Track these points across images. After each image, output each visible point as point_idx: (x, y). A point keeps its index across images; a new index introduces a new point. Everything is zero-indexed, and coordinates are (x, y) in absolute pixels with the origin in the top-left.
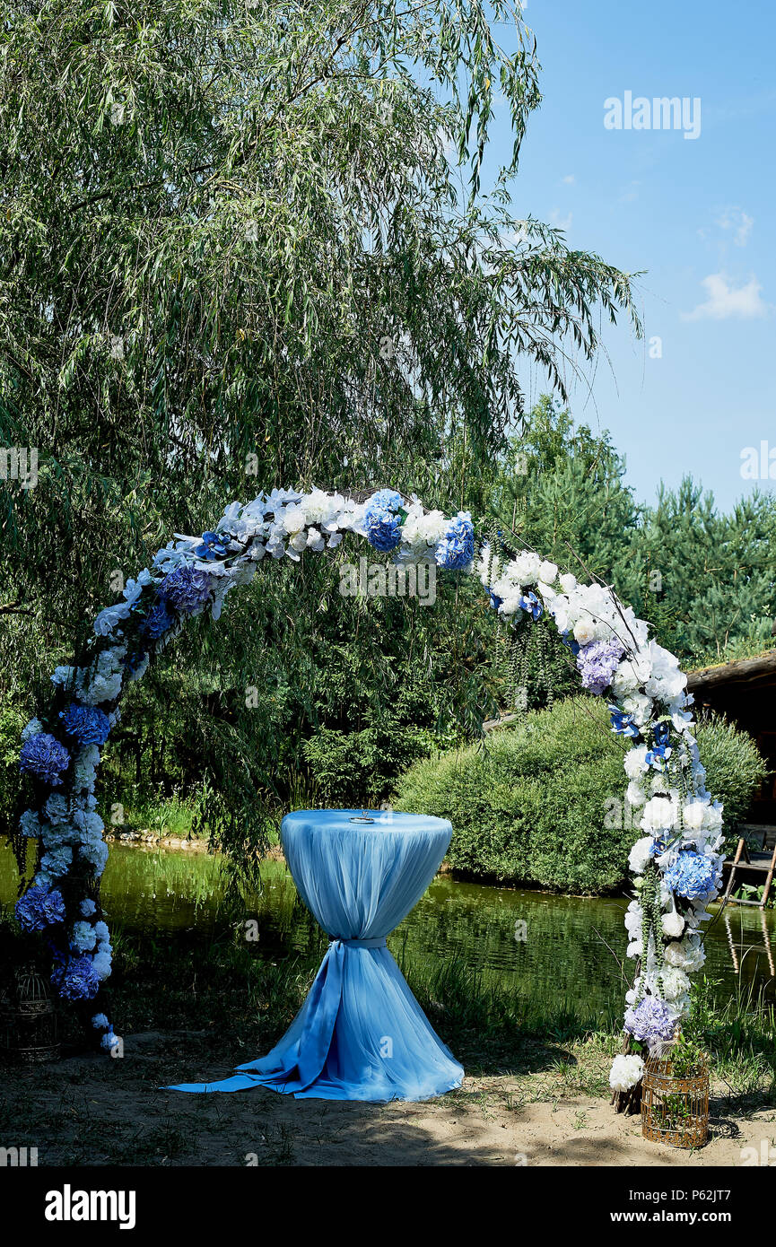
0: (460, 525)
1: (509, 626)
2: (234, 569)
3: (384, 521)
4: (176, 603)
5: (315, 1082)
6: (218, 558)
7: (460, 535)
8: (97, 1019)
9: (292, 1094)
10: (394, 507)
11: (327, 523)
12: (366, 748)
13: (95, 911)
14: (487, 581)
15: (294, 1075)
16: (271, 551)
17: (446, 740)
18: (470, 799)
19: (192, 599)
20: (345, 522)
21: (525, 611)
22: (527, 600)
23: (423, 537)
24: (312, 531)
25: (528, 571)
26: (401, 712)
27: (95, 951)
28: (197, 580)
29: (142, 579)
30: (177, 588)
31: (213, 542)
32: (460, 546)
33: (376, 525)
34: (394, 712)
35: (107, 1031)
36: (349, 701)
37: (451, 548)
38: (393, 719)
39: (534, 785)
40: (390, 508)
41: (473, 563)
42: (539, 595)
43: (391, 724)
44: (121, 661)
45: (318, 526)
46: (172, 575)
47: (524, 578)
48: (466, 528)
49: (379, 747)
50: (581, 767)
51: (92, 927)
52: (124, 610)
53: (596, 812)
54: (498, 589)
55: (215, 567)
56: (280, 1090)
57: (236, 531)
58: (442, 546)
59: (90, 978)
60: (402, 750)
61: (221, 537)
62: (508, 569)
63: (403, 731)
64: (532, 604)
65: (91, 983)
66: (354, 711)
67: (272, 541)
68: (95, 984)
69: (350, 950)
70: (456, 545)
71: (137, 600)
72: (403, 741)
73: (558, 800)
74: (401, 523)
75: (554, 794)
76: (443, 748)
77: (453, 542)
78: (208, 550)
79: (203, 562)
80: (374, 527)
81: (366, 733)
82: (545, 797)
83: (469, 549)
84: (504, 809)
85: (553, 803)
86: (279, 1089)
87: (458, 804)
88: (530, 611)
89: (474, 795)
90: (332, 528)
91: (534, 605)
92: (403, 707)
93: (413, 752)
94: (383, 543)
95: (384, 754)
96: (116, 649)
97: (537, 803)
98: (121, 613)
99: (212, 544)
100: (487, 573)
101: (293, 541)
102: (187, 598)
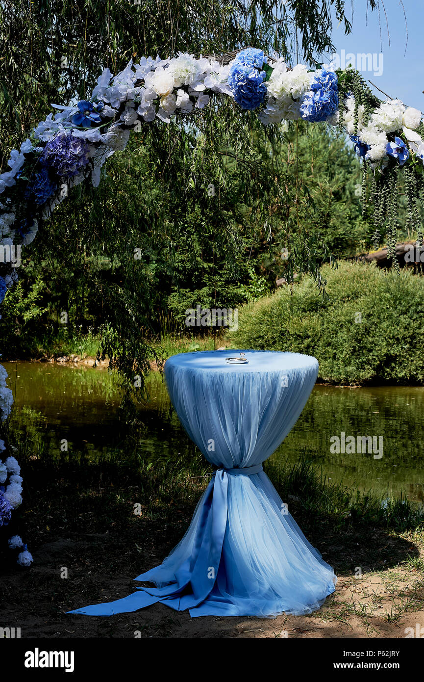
0: (324, 76)
1: (377, 172)
2: (110, 133)
3: (250, 77)
4: (57, 170)
5: (208, 598)
6: (93, 125)
7: (326, 85)
8: (12, 541)
9: (187, 610)
10: (259, 63)
11: (195, 85)
12: (205, 299)
13: (4, 448)
14: (354, 129)
15: (188, 591)
16: (143, 114)
17: (258, 291)
18: (275, 328)
19: (72, 165)
20: (212, 83)
21: (391, 157)
22: (393, 145)
23: (288, 90)
24: (181, 92)
25: (394, 117)
26: (224, 276)
27: (8, 483)
28: (75, 147)
29: (25, 148)
30: (56, 155)
31: (89, 111)
32: (326, 96)
33: (242, 81)
34: (221, 277)
35: (22, 550)
36: (194, 270)
37: (317, 98)
38: (220, 281)
39: (315, 317)
40: (255, 64)
41: (338, 113)
42: (405, 140)
43: (219, 283)
44: (12, 227)
45: (186, 88)
46: (52, 143)
47: (390, 124)
48: (331, 78)
49: (213, 298)
50: (345, 305)
51: (3, 462)
52: (9, 178)
53: (357, 332)
54: (365, 136)
55: (91, 133)
56: (176, 607)
57: (108, 99)
58: (308, 97)
59: (3, 508)
60: (227, 299)
61: (95, 105)
62: (373, 116)
63: (227, 288)
64: (397, 149)
65: (4, 512)
66: (197, 276)
67: (143, 105)
68: (8, 513)
69: (232, 477)
70: (322, 94)
71: (21, 169)
72: (227, 294)
73: (331, 326)
74: (267, 78)
75: (328, 323)
76: (256, 297)
77: (319, 93)
78: (84, 118)
79: (80, 130)
80: (240, 83)
81: (205, 290)
82: (323, 325)
83: (334, 99)
84: (298, 333)
85: (328, 328)
86: (174, 604)
87: (268, 332)
88: (396, 156)
89: (278, 325)
90: (200, 88)
91: (401, 151)
92: (227, 273)
93: (233, 301)
94: (249, 100)
95: (217, 302)
96: (6, 216)
97: (319, 329)
98: (7, 181)
99: (88, 112)
100: (353, 121)
101: (163, 103)
102: (67, 164)
